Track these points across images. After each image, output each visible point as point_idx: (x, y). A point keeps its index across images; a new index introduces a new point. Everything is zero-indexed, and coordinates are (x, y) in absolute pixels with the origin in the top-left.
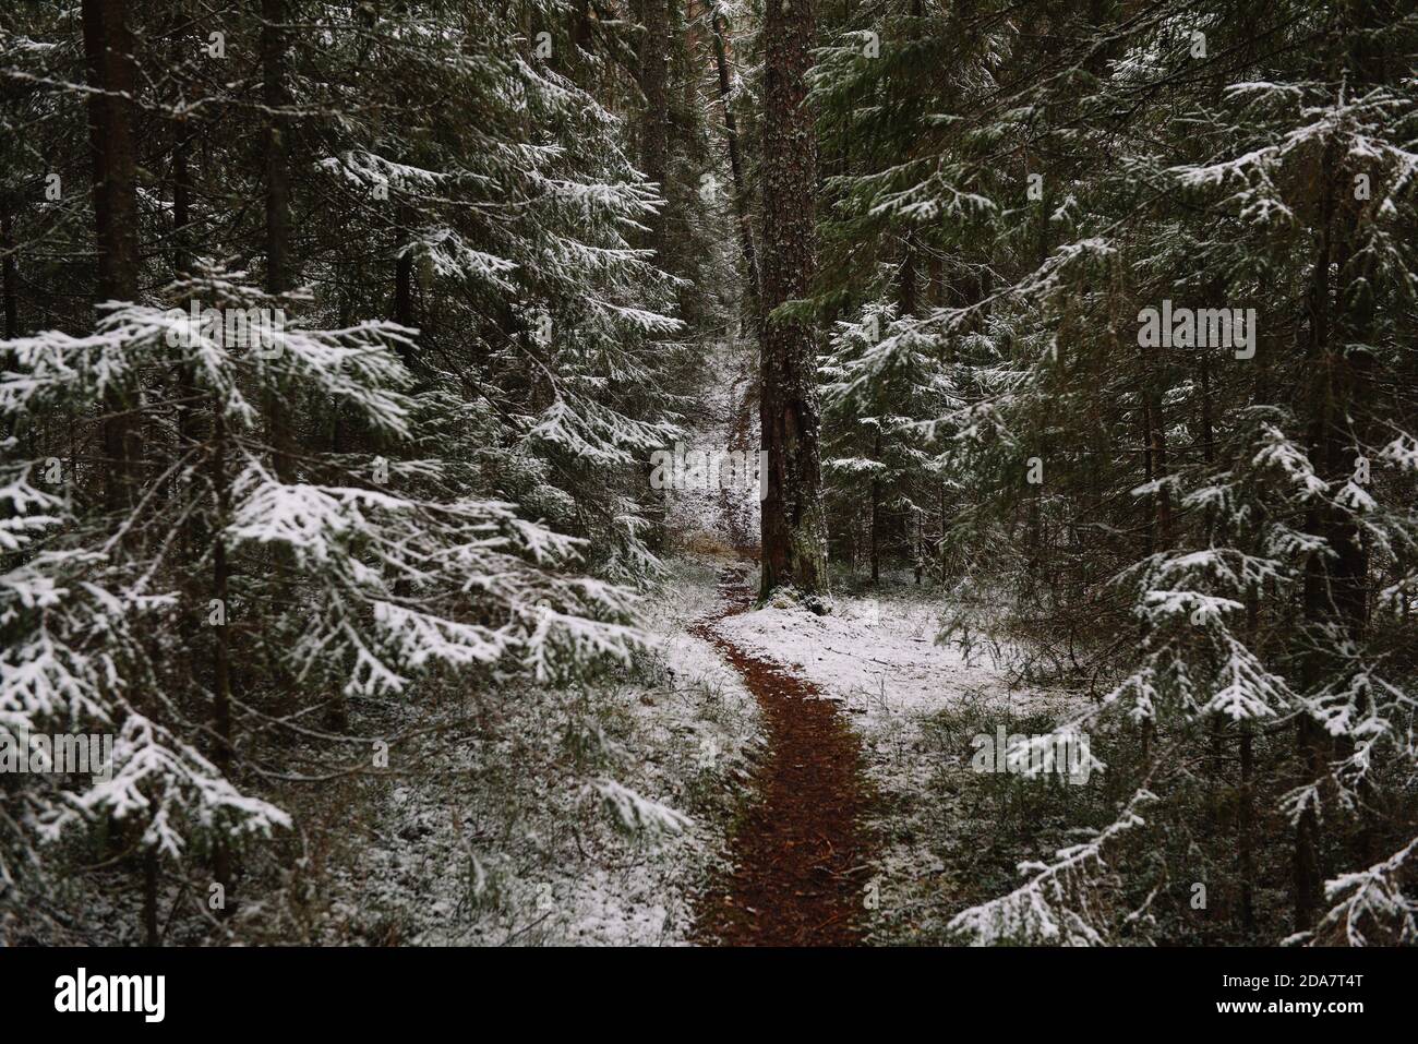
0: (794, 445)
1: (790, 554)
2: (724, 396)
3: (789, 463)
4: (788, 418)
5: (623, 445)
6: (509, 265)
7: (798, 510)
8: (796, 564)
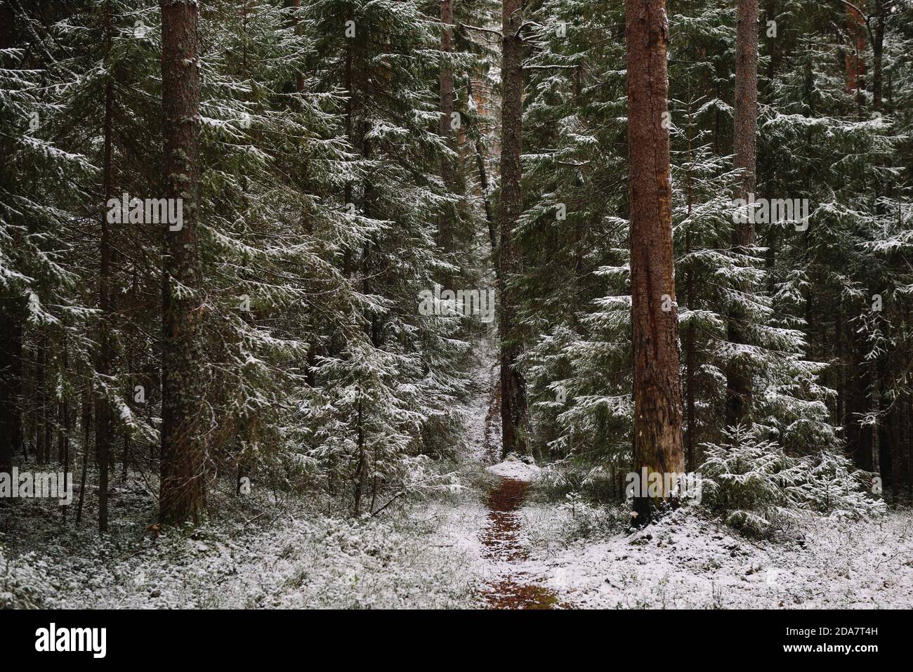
0: (515, 392)
1: (514, 438)
2: (486, 375)
3: (513, 399)
4: (513, 380)
5: (452, 386)
6: (416, 329)
7: (518, 419)
8: (517, 442)
